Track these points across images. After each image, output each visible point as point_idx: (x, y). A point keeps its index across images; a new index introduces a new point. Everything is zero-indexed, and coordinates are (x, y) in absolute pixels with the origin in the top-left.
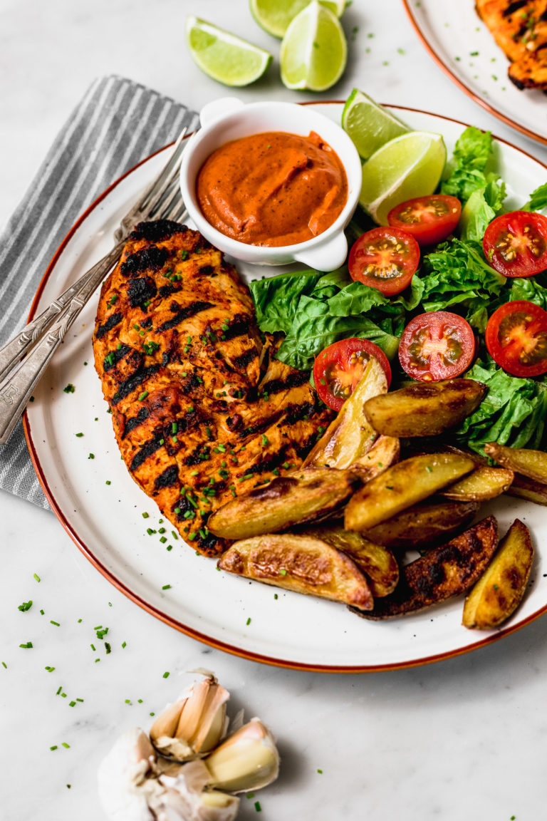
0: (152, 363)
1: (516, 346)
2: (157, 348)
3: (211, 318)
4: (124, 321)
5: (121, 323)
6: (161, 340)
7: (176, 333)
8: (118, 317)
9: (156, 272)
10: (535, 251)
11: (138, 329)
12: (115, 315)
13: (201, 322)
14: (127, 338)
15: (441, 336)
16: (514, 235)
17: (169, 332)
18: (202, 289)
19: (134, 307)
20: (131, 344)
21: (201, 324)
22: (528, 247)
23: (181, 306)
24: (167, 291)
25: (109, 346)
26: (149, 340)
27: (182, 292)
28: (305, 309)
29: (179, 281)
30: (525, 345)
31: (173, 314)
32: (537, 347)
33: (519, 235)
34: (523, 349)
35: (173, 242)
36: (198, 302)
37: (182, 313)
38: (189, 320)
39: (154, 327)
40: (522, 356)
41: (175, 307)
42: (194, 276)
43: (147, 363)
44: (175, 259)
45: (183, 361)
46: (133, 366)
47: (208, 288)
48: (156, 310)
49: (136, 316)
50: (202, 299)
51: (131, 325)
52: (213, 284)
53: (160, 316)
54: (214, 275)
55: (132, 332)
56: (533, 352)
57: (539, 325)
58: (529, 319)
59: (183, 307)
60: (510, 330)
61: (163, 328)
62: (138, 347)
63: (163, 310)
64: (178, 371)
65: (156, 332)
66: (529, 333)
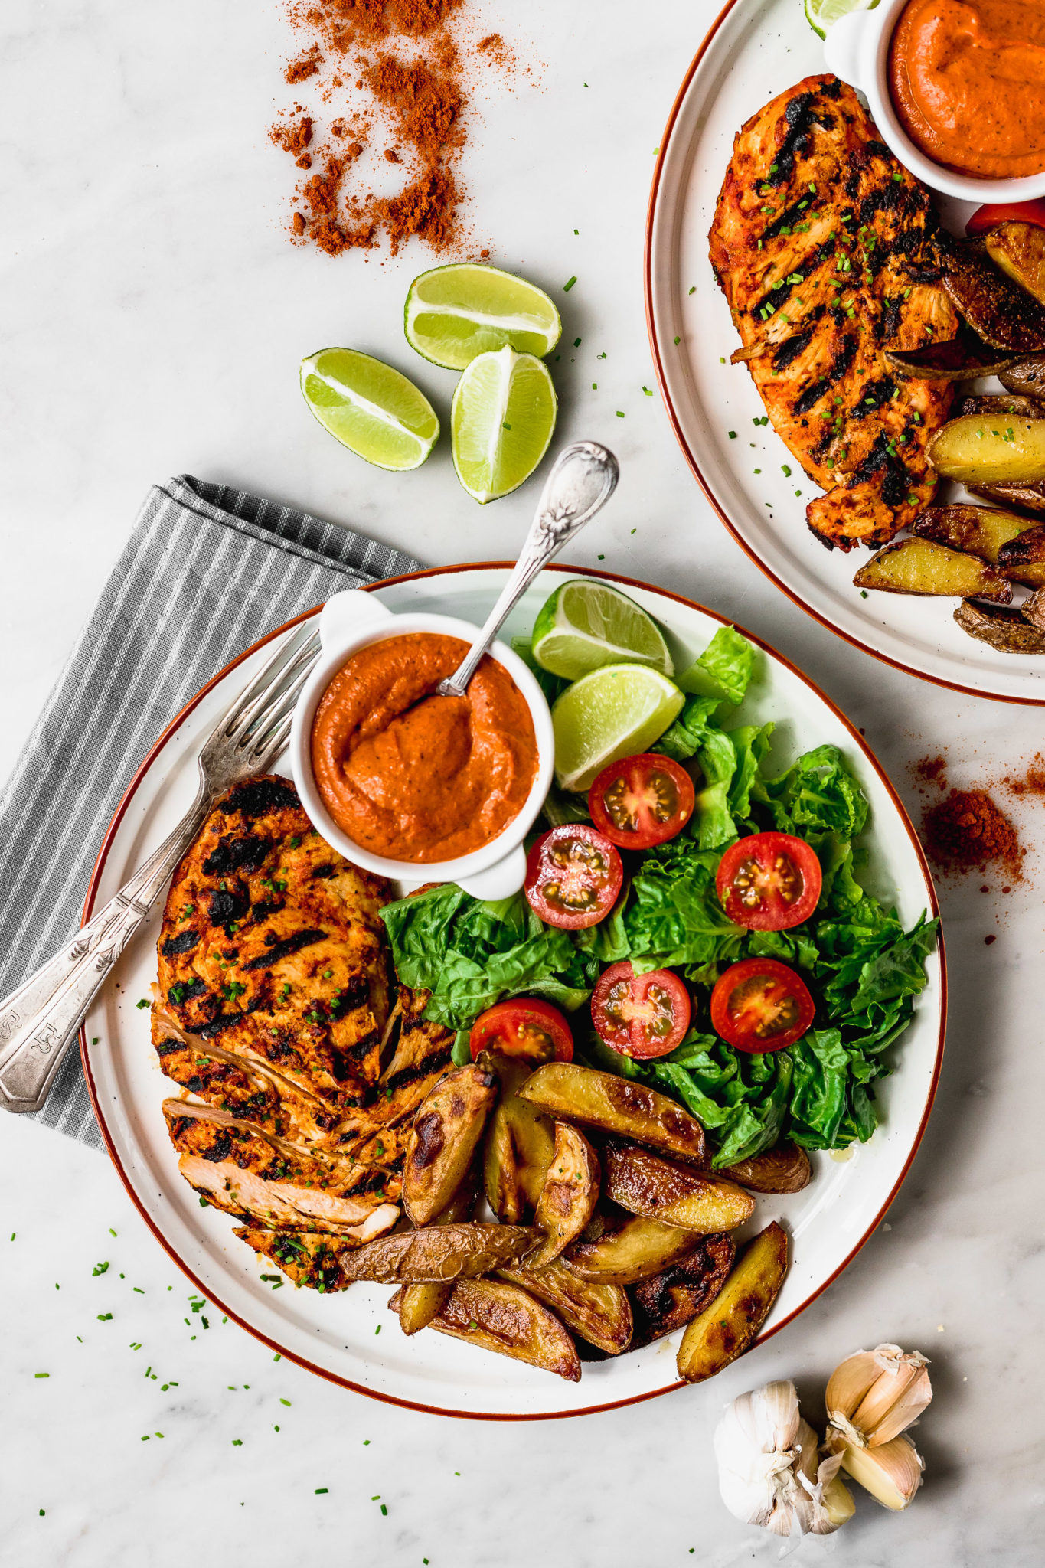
0: (233, 1011)
1: (752, 1018)
2: (241, 990)
3: (320, 958)
4: (201, 945)
5: (196, 948)
6: (246, 979)
7: (269, 976)
8: (193, 935)
9: (252, 873)
10: (787, 896)
11: (219, 958)
12: (189, 932)
13: (305, 962)
14: (204, 968)
15: (646, 998)
16: (762, 871)
17: (260, 972)
18: (314, 903)
19: (216, 925)
20: (208, 979)
21: (304, 966)
22: (777, 890)
23: (280, 937)
24: (264, 910)
25: (178, 972)
26: (232, 976)
27: (285, 912)
28: (454, 964)
29: (281, 890)
30: (764, 1015)
31: (268, 948)
32: (780, 1016)
33: (769, 870)
34: (761, 1021)
35: (281, 821)
36: (305, 931)
37: (281, 947)
38: (289, 959)
39: (240, 960)
40: (758, 1030)
41: (271, 938)
42: (304, 881)
43: (226, 1010)
44: (280, 847)
45: (275, 1011)
46: (206, 1015)
47: (321, 902)
48: (245, 939)
49: (217, 939)
50: (311, 923)
51: (209, 952)
52: (331, 894)
53: (250, 949)
54: (333, 876)
55: (210, 961)
56: (774, 1021)
57: (784, 989)
58: (771, 985)
59: (283, 938)
60: (744, 1000)
61: (251, 966)
62: (215, 988)
63: (254, 940)
64: (268, 1022)
65: (242, 969)
66: (770, 1000)
